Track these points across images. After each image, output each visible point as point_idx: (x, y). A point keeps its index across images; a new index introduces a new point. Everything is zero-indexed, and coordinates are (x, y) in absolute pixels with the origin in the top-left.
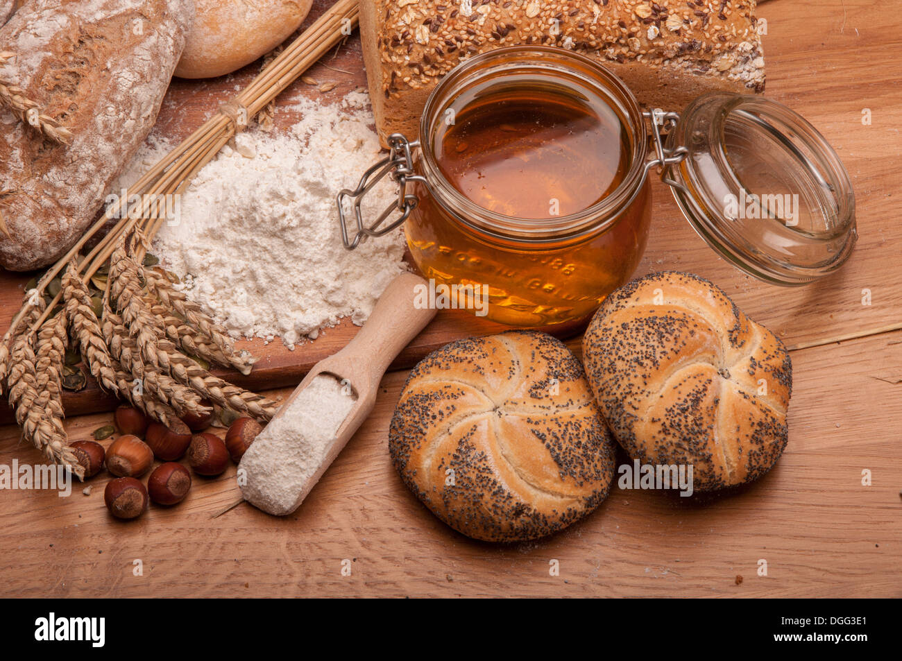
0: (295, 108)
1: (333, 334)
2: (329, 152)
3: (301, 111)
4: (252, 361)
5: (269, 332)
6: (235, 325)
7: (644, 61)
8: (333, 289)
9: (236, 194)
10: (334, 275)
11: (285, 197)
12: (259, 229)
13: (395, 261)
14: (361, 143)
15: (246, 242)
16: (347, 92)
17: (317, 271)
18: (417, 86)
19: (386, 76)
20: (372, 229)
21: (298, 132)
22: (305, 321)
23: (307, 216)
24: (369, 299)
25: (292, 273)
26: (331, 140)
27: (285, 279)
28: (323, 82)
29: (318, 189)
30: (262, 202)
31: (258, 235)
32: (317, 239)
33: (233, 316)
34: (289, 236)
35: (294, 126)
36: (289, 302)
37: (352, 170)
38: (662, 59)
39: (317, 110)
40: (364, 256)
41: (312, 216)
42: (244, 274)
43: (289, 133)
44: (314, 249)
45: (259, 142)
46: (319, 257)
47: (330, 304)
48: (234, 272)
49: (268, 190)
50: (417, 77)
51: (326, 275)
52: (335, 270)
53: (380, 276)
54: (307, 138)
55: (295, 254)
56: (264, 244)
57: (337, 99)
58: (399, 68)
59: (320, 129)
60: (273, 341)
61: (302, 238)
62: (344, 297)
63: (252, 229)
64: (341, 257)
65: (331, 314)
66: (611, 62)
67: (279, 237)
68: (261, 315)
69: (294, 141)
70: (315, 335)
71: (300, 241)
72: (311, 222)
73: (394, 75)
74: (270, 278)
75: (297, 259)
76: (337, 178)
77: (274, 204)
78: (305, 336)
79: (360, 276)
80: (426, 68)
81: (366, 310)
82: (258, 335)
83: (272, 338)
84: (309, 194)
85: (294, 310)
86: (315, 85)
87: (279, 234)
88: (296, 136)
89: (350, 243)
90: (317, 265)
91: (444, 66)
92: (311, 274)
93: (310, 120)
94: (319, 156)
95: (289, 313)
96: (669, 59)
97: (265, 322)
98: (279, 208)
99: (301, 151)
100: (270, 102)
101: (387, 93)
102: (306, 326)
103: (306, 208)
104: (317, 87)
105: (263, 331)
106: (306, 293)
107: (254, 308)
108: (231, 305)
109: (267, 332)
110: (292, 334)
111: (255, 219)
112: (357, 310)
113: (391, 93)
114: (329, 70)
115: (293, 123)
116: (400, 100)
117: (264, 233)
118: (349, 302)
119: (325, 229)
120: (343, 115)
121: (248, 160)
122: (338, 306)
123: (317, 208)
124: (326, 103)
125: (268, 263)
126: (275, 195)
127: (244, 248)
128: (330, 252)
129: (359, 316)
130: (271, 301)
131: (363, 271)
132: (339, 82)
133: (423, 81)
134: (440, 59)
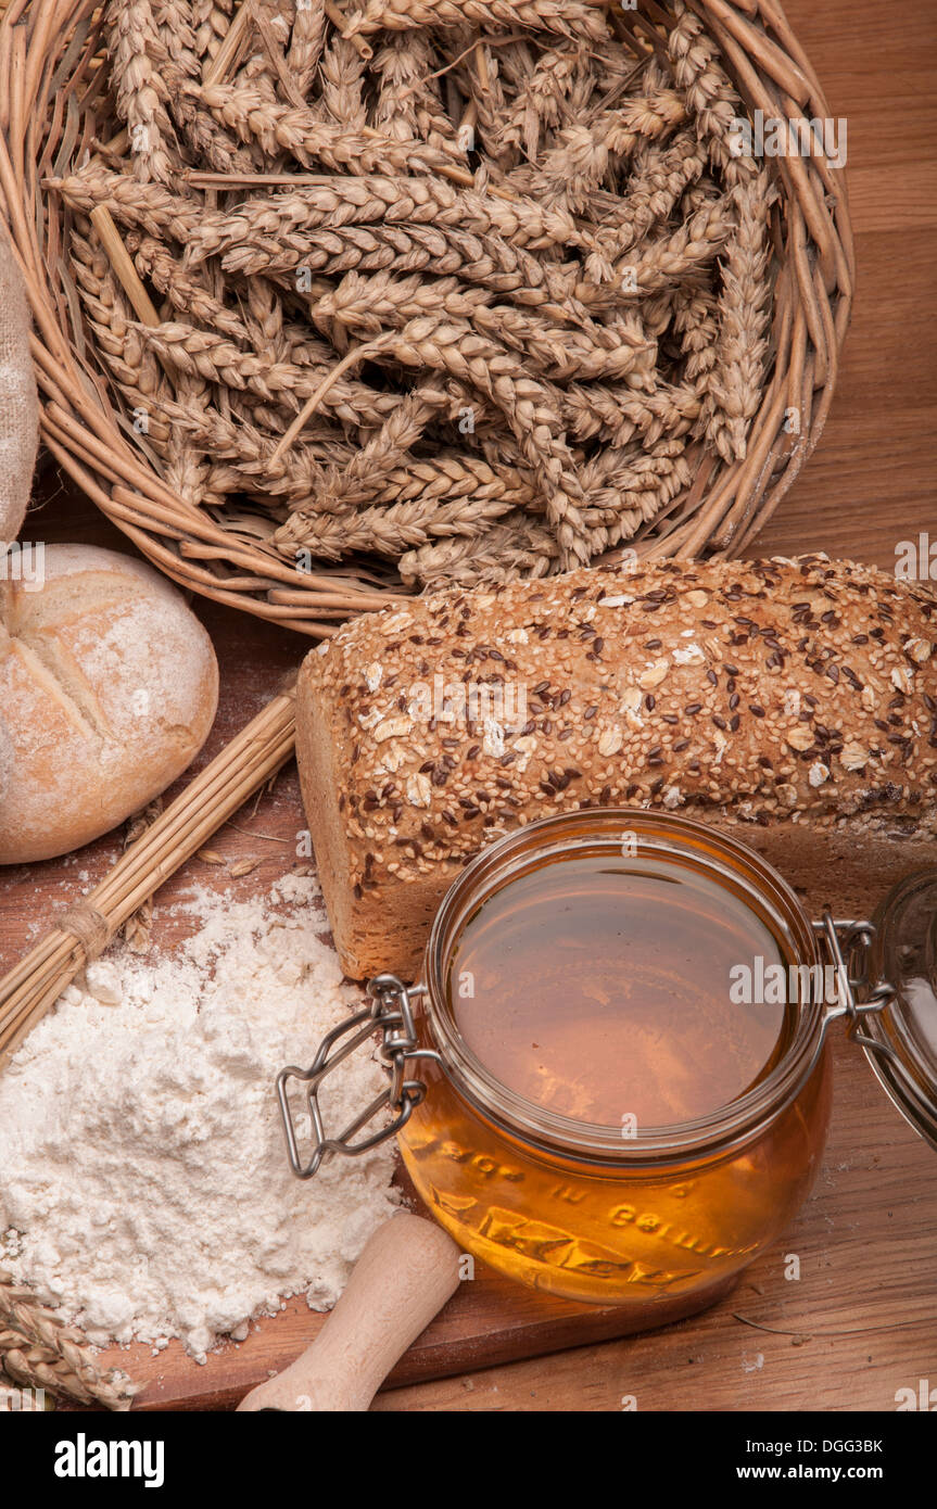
0: (188, 908)
1: (275, 1330)
2: (253, 989)
3: (198, 914)
4: (132, 1390)
5: (160, 1331)
6: (99, 1322)
7: (804, 822)
8: (273, 1247)
9: (95, 1079)
10: (274, 1221)
11: (185, 1087)
12: (139, 1144)
13: (378, 1186)
14: (308, 969)
15: (116, 1168)
16: (279, 876)
17: (243, 1216)
18: (412, 878)
19: (355, 861)
20: (343, 1140)
21: (197, 953)
22: (226, 1311)
23: (225, 1119)
24: (336, 1261)
25: (199, 1222)
26: (255, 967)
27: (186, 1233)
28: (236, 859)
29: (240, 1068)
30: (144, 1096)
31: (137, 1156)
32: (242, 1157)
33: (95, 1307)
34: (194, 1157)
35: (187, 942)
36: (194, 1274)
37: (295, 1021)
38: (834, 817)
39: (226, 910)
40: (324, 1182)
41: (233, 1117)
42: (112, 1226)
43: (180, 955)
44: (237, 1176)
45: (128, 973)
46: (247, 1190)
47: (267, 1274)
48: (95, 1225)
49: (154, 1074)
50: (410, 862)
51: (260, 1223)
52: (275, 1213)
53: (357, 1219)
54: (211, 963)
55: (205, 1188)
56: (149, 1173)
57: (260, 889)
58: (380, 847)
59: (233, 944)
60: (166, 1348)
61: (217, 1158)
62: (293, 1260)
63: (126, 1145)
64: (285, 1186)
65: (269, 1293)
66: (747, 824)
67: (175, 1159)
68: (144, 1300)
69: (188, 968)
70: (242, 1334)
71: (214, 1163)
72: (230, 1128)
73: (370, 860)
74: (160, 1232)
75: (209, 1195)
76: (273, 1042)
77: (167, 1099)
78: (224, 1336)
79: (321, 1217)
80: (427, 846)
81: (331, 1281)
82: (139, 1338)
83: (164, 1342)
84: (227, 1077)
85: (203, 1289)
86: (220, 865)
87: (175, 1153)
88: (192, 959)
89: (304, 1167)
90: (244, 1205)
91: (459, 842)
92: (233, 1221)
93: (214, 930)
94: (235, 996)
95: (196, 1295)
96: (846, 816)
97: (151, 1314)
98: (176, 1107)
99: (203, 988)
100: (146, 902)
101: (358, 891)
102: (226, 1319)
103: (223, 1104)
104: (226, 868)
105: (148, 1330)
106: (226, 1256)
107: (131, 1289)
108: (91, 1284)
109: (156, 1332)
110: (201, 1334)
111: (132, 1127)
112: (317, 1284)
113: (365, 891)
114: (243, 837)
115: (185, 936)
116: (381, 902)
117: (148, 1151)
118: (301, 1270)
119: (256, 1138)
120: (274, 917)
121: (110, 1009)
122: (281, 1276)
123: (240, 1101)
124: (243, 896)
125: (157, 1206)
126: (168, 1084)
127: (112, 1179)
128: (265, 1179)
129: (320, 1293)
130: (162, 1274)
131: (324, 1209)
132: (262, 857)
133: (422, 869)
134: (450, 832)
